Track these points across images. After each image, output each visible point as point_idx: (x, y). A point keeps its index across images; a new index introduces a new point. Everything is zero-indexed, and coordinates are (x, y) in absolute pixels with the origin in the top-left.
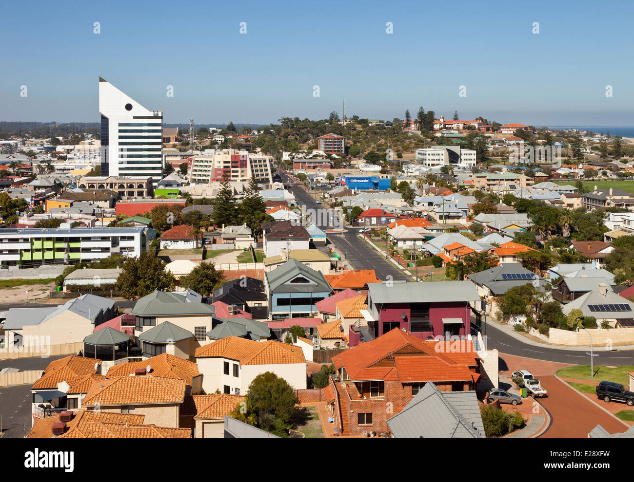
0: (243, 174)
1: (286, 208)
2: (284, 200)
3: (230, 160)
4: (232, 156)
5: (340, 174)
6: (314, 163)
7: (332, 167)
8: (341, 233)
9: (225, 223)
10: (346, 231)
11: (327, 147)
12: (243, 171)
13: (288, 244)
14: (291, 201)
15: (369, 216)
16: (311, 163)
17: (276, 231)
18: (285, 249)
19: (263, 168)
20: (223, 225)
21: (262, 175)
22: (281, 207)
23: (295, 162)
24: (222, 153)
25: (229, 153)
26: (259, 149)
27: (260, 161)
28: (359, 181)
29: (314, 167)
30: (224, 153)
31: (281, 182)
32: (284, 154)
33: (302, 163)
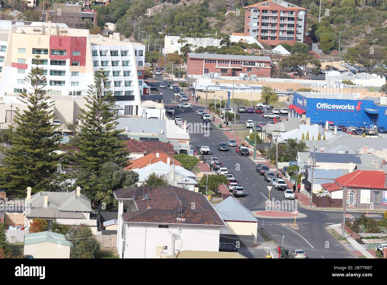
0: (75, 79)
1: (169, 160)
2: (166, 141)
3: (47, 46)
4: (52, 38)
5: (292, 90)
6: (233, 62)
7: (273, 73)
8: (292, 221)
9: (32, 185)
10: (303, 216)
11: (264, 28)
12: (74, 73)
13: (175, 237)
14: (182, 144)
15: (355, 185)
16: (227, 61)
17: (149, 207)
18: (166, 248)
19: (120, 68)
20: (29, 189)
21: (117, 84)
22: (158, 155)
23: (192, 59)
24: (29, 29)
25: (46, 30)
26: (111, 26)
27: (114, 53)
28: (334, 107)
29: (234, 72)
30: (35, 31)
31: (160, 102)
32: (168, 39)
33: (207, 61)
